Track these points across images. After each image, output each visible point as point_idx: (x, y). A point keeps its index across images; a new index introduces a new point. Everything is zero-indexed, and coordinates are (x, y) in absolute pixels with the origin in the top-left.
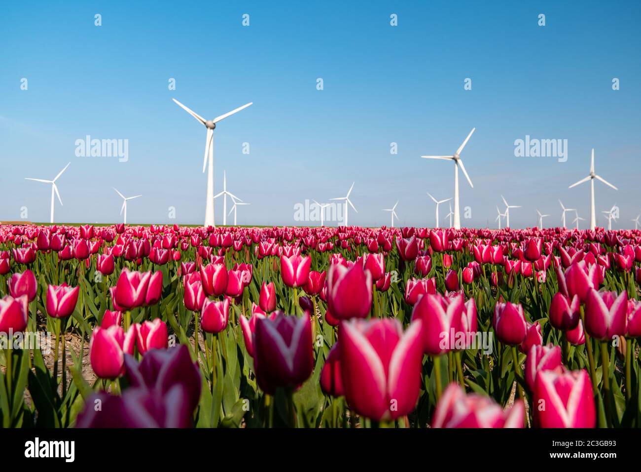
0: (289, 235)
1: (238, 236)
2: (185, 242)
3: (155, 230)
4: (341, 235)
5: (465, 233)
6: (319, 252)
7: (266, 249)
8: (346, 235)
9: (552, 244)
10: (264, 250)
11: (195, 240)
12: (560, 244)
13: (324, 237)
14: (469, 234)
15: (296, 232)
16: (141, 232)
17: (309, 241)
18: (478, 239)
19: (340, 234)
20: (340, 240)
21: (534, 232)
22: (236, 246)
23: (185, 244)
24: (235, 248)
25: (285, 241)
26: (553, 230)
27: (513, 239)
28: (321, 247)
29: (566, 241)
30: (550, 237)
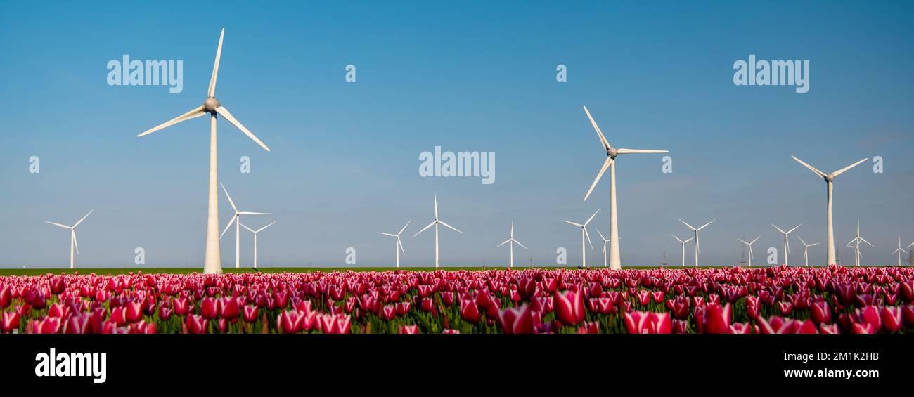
0: (337, 290)
1: (253, 294)
2: (165, 305)
3: (117, 286)
4: (423, 289)
5: (623, 280)
6: (385, 319)
7: (294, 322)
8: (431, 288)
9: (757, 300)
10: (291, 324)
11: (181, 305)
12: (771, 297)
13: (394, 292)
14: (629, 282)
15: (349, 283)
16: (95, 290)
17: (368, 302)
18: (642, 292)
19: (420, 287)
20: (420, 296)
21: (733, 276)
22: (248, 314)
23: (165, 309)
24: (246, 317)
25: (331, 301)
26: (763, 271)
27: (697, 290)
28: (388, 311)
29: (781, 292)
30: (757, 285)
